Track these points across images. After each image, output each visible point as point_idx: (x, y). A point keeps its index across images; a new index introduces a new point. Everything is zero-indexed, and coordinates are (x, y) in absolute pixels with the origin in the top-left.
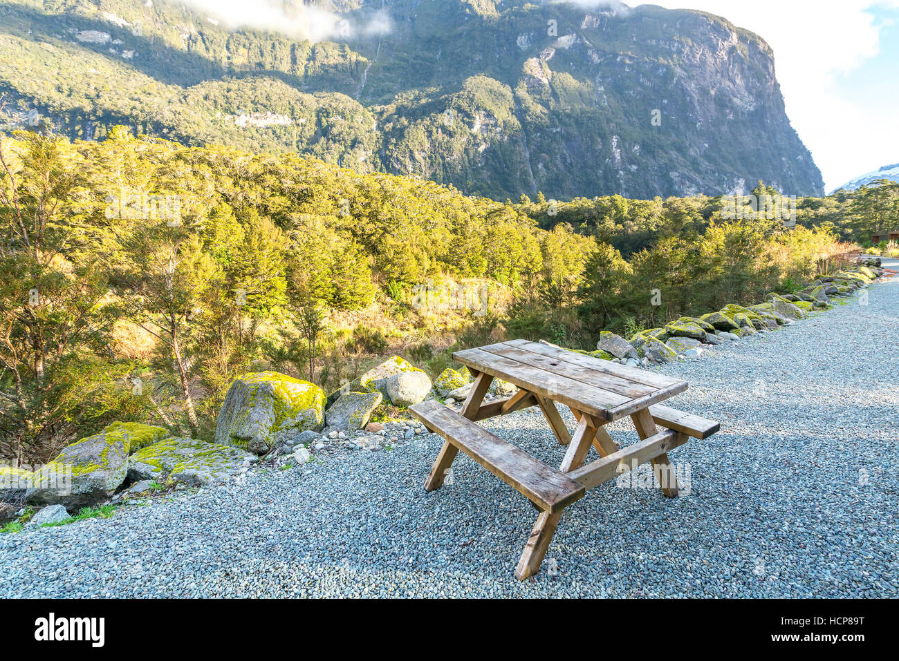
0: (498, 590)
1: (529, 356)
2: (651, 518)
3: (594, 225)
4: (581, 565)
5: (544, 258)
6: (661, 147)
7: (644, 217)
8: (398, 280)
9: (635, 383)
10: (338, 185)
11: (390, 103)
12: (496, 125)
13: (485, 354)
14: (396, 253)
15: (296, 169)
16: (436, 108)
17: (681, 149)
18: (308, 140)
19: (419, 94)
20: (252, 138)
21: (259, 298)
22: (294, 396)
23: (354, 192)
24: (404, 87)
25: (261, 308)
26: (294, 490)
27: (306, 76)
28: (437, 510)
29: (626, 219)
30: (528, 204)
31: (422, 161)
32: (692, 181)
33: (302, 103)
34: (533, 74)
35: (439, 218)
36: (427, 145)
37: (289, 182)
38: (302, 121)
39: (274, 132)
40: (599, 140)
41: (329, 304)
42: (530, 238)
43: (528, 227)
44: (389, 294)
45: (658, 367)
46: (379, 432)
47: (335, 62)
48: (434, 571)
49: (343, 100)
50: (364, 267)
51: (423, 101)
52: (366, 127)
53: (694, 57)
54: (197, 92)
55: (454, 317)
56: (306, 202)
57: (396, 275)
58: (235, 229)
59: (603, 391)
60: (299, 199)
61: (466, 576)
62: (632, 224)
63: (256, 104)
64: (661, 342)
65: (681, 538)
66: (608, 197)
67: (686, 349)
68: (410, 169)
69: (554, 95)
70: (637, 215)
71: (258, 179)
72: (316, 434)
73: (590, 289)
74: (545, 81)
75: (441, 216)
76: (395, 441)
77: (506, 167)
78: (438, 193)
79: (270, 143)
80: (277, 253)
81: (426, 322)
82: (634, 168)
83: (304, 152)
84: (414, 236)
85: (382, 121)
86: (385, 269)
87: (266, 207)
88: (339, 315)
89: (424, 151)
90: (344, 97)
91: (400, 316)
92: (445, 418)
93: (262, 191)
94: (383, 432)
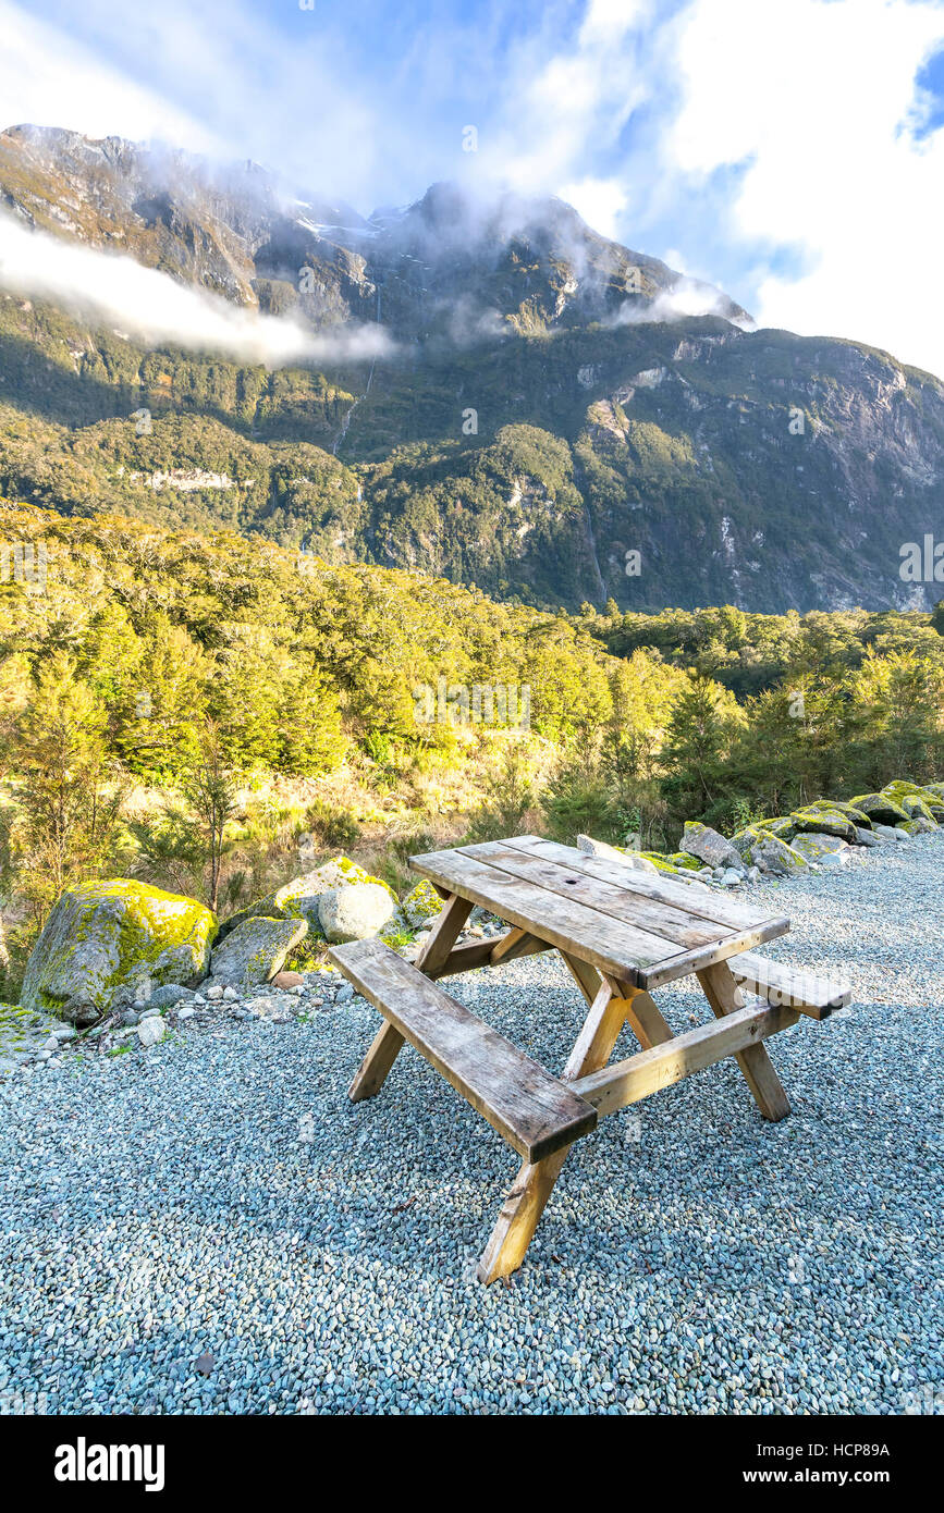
0: (442, 1302)
1: (536, 865)
2: (734, 1160)
3: (694, 651)
4: (599, 1254)
5: (615, 701)
6: (795, 535)
7: (772, 641)
8: (384, 731)
9: (700, 918)
10: (297, 581)
11: (384, 460)
12: (544, 497)
13: (462, 860)
14: (382, 687)
15: (233, 555)
16: (453, 470)
17: (826, 541)
18: (257, 511)
19: (429, 448)
20: (170, 507)
21: (159, 755)
22: (159, 922)
23: (322, 591)
24: (406, 438)
25: (162, 771)
26: (122, 1095)
27: (258, 416)
28: (363, 1138)
29: (744, 643)
30: (593, 617)
31: (431, 547)
32: (844, 588)
33: (249, 458)
34: (603, 422)
35: (453, 636)
36: (439, 524)
37: (221, 574)
38: (249, 483)
39: (205, 499)
40: (702, 523)
41: (271, 766)
42: (593, 669)
43: (591, 651)
44: (368, 752)
45: (775, 883)
46: (293, 990)
47: (303, 397)
48: (332, 1262)
49: (314, 455)
50: (330, 708)
51: (435, 459)
52: (346, 494)
53: (841, 405)
54: (91, 437)
55: (470, 790)
56: (246, 605)
57: (380, 723)
58: (130, 643)
59: (640, 934)
60: (235, 601)
61: (389, 1273)
62: (753, 651)
63: (179, 457)
64: (781, 842)
65: (783, 1202)
66: (716, 609)
67: (824, 853)
68: (412, 560)
69: (634, 454)
70: (760, 638)
71: (173, 568)
72: (184, 990)
73: (680, 751)
74: (620, 434)
75: (457, 631)
76: (318, 1006)
77: (560, 559)
78: (452, 597)
79: (198, 515)
80: (193, 683)
81: (425, 798)
82: (755, 566)
83: (249, 531)
84: (412, 663)
85: (371, 486)
86: (363, 713)
87: (182, 612)
88: (288, 785)
89: (433, 533)
90: (315, 450)
91: (384, 788)
92: (384, 971)
93: (179, 587)
94: (301, 989)
